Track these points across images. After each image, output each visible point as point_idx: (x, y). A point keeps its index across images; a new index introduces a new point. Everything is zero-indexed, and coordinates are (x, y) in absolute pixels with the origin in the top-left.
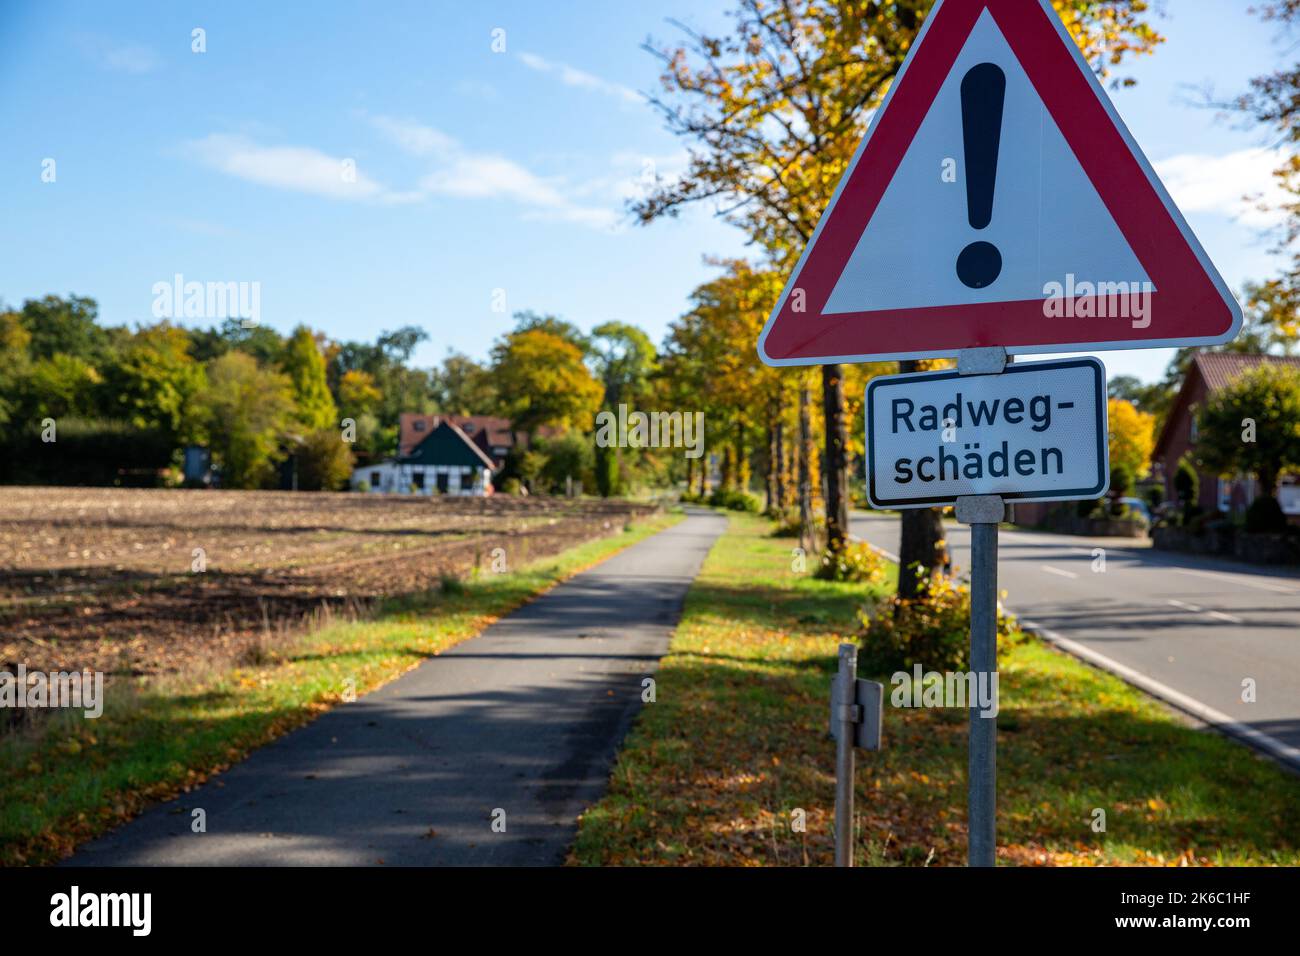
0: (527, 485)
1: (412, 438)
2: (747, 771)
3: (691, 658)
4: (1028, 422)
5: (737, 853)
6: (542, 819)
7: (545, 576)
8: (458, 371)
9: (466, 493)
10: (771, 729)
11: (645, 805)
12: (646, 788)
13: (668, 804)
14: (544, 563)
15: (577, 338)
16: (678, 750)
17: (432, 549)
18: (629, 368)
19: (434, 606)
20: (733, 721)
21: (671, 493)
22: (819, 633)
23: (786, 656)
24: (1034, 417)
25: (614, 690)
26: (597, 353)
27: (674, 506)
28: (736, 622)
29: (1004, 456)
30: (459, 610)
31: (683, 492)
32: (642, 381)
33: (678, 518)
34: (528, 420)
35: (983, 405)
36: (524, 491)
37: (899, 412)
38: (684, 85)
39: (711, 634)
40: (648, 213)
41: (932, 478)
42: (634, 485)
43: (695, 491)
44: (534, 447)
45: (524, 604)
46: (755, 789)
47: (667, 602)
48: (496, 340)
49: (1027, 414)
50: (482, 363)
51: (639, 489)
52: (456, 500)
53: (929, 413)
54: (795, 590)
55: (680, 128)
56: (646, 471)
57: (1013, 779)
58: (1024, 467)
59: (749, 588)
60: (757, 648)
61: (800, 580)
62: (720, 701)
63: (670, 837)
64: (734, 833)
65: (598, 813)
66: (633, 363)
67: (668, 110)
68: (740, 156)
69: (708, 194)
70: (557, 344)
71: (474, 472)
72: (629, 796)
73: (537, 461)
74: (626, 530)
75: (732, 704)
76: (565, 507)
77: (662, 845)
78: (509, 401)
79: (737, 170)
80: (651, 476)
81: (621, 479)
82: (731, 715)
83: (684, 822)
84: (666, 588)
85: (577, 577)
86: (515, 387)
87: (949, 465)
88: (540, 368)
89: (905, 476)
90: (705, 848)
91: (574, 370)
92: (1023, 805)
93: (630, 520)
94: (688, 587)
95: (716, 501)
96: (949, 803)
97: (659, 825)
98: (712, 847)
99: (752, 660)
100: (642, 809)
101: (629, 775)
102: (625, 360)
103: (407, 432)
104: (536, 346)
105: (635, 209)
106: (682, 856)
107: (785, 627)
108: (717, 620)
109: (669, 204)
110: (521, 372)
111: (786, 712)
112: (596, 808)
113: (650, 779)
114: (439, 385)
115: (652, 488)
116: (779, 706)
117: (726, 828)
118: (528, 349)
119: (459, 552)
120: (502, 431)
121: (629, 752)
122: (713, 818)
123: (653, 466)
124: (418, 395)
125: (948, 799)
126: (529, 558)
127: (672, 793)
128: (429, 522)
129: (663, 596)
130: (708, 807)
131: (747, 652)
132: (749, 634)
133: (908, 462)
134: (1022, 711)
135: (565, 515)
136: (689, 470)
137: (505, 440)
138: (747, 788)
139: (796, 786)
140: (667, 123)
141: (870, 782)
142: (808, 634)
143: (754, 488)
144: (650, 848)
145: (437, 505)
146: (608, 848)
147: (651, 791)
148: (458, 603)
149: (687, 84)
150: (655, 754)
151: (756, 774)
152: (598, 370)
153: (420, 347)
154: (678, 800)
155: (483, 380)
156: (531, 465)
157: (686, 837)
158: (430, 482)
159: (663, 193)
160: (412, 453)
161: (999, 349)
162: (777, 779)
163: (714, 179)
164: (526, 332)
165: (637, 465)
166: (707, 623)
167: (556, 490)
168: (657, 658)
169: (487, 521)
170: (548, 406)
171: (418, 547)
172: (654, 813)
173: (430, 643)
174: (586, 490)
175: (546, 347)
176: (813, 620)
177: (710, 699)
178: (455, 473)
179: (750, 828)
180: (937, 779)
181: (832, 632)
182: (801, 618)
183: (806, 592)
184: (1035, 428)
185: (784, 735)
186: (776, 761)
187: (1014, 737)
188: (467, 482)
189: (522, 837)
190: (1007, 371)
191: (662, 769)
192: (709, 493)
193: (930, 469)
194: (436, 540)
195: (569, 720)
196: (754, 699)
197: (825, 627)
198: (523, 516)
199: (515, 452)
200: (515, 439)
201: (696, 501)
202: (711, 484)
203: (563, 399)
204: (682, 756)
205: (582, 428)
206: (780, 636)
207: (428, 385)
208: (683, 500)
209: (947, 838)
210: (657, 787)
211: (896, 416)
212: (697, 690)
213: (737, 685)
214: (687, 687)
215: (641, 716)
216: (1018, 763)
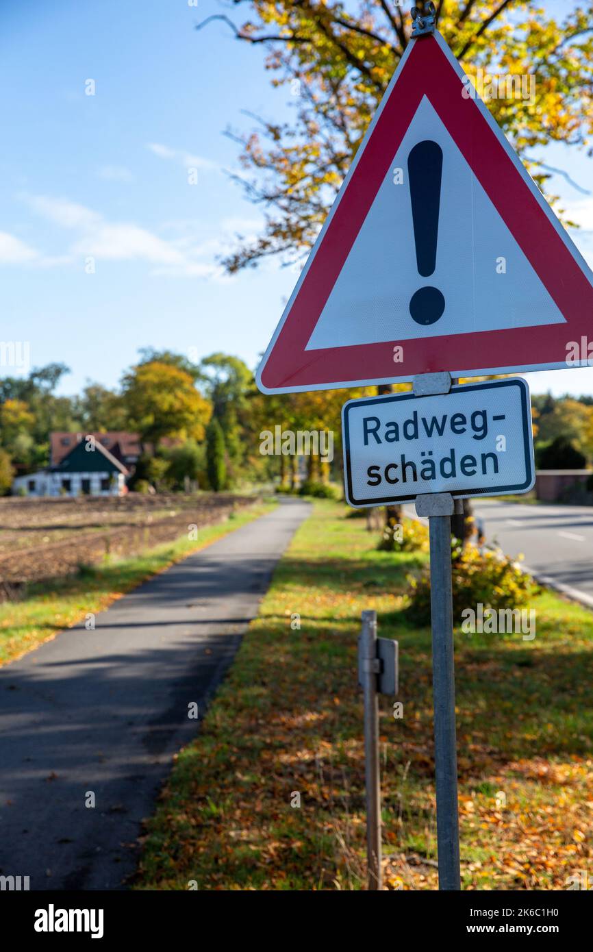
0: (154, 485)
1: (60, 452)
2: (312, 710)
3: (275, 620)
4: (470, 432)
5: (301, 779)
6: (145, 759)
7: (162, 558)
8: (95, 397)
9: (105, 494)
10: (335, 674)
11: (228, 743)
12: (230, 730)
13: (247, 741)
14: (162, 548)
15: (189, 367)
16: (259, 696)
17: (74, 541)
18: (231, 389)
19: (72, 587)
20: (305, 669)
21: (269, 487)
22: (379, 594)
23: (351, 614)
24: (475, 428)
25: (211, 649)
26: (206, 378)
27: (270, 496)
28: (313, 589)
29: (452, 460)
30: (92, 589)
31: (277, 485)
32: (242, 399)
33: (272, 507)
34: (153, 433)
35: (434, 420)
36: (152, 490)
37: (369, 428)
38: (259, 163)
39: (292, 600)
40: (234, 266)
41: (396, 480)
42: (239, 481)
43: (287, 485)
44: (158, 455)
45: (145, 582)
46: (319, 725)
47: (259, 575)
48: (124, 372)
49: (468, 426)
50: (114, 390)
51: (243, 484)
52: (96, 500)
53: (392, 428)
54: (362, 561)
55: (256, 198)
56: (248, 469)
57: (526, 706)
58: (468, 469)
59: (326, 561)
60: (329, 609)
61: (367, 552)
62: (296, 654)
63: (247, 768)
64: (300, 762)
65: (189, 752)
66: (234, 385)
67: (246, 183)
68: (306, 218)
69: (281, 249)
70: (173, 372)
71: (111, 477)
72: (215, 736)
73: (161, 465)
74: (231, 517)
75: (305, 656)
76: (183, 502)
77: (239, 775)
78: (137, 419)
79: (302, 229)
80: (252, 473)
81: (228, 477)
82: (303, 665)
83: (259, 755)
84: (259, 563)
85: (189, 558)
86: (140, 408)
87: (409, 470)
88: (160, 392)
89: (375, 480)
90: (276, 777)
91: (188, 392)
92: (532, 726)
93: (234, 510)
94: (277, 562)
95: (303, 492)
96: (473, 729)
97: (239, 759)
98: (281, 775)
99: (324, 619)
100: (226, 746)
101: (218, 718)
102: (228, 383)
103: (56, 447)
104: (157, 375)
105: (223, 263)
106: (255, 784)
107: (352, 590)
108: (298, 587)
109: (250, 258)
110: (145, 396)
111: (348, 660)
112: (188, 747)
113: (234, 721)
114: (81, 409)
115: (254, 483)
116: (343, 655)
117: (294, 759)
118: (151, 377)
119: (95, 542)
120: (132, 443)
121: (219, 699)
122: (283, 751)
123: (253, 465)
124: (64, 416)
125: (472, 726)
126: (151, 544)
127: (251, 731)
128: (74, 518)
129: (256, 570)
130: (280, 742)
131: (320, 612)
132: (324, 598)
133: (377, 468)
134: (537, 649)
135: (184, 508)
136: (282, 468)
137: (135, 450)
138: (311, 725)
139: (352, 720)
140: (245, 193)
141: (411, 714)
142: (370, 595)
143: (333, 480)
144: (229, 779)
145: (81, 504)
146: (196, 781)
147: (233, 732)
148: (91, 584)
149: (261, 162)
150: (240, 700)
151: (320, 713)
152: (207, 391)
153: (64, 379)
154: (256, 737)
155: (115, 403)
156: (156, 469)
157: (259, 768)
158: (76, 486)
159: (245, 250)
160: (61, 463)
161: (445, 374)
162: (336, 716)
163: (284, 236)
164: (148, 364)
165: (242, 465)
166: (289, 591)
167: (177, 488)
168: (248, 621)
169: (119, 516)
170: (167, 422)
171: (63, 539)
172: (235, 749)
173: (66, 617)
174: (201, 487)
175: (164, 375)
176: (374, 584)
177: (287, 653)
178: (96, 478)
179: (312, 757)
180: (465, 709)
181: (389, 593)
182: (365, 582)
183: (370, 561)
184: (476, 437)
185: (345, 679)
186: (337, 701)
187: (529, 671)
188: (106, 484)
189: (128, 774)
190: (451, 391)
191: (245, 712)
192: (298, 486)
193: (395, 473)
194: (78, 533)
195: (173, 675)
196: (323, 650)
197: (384, 589)
198: (150, 510)
199: (143, 459)
200: (142, 449)
201: (288, 492)
202: (298, 478)
203: (179, 416)
204: (261, 701)
205: (196, 438)
206: (348, 598)
207: (72, 409)
208: (277, 491)
209: (470, 757)
210: (239, 728)
211: (366, 431)
212: (277, 646)
213: (310, 640)
214: (269, 644)
215: (231, 669)
216: (531, 693)
